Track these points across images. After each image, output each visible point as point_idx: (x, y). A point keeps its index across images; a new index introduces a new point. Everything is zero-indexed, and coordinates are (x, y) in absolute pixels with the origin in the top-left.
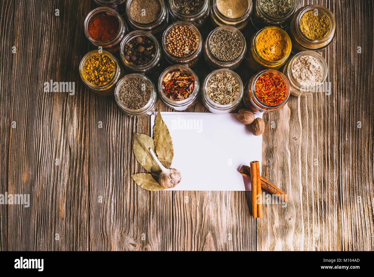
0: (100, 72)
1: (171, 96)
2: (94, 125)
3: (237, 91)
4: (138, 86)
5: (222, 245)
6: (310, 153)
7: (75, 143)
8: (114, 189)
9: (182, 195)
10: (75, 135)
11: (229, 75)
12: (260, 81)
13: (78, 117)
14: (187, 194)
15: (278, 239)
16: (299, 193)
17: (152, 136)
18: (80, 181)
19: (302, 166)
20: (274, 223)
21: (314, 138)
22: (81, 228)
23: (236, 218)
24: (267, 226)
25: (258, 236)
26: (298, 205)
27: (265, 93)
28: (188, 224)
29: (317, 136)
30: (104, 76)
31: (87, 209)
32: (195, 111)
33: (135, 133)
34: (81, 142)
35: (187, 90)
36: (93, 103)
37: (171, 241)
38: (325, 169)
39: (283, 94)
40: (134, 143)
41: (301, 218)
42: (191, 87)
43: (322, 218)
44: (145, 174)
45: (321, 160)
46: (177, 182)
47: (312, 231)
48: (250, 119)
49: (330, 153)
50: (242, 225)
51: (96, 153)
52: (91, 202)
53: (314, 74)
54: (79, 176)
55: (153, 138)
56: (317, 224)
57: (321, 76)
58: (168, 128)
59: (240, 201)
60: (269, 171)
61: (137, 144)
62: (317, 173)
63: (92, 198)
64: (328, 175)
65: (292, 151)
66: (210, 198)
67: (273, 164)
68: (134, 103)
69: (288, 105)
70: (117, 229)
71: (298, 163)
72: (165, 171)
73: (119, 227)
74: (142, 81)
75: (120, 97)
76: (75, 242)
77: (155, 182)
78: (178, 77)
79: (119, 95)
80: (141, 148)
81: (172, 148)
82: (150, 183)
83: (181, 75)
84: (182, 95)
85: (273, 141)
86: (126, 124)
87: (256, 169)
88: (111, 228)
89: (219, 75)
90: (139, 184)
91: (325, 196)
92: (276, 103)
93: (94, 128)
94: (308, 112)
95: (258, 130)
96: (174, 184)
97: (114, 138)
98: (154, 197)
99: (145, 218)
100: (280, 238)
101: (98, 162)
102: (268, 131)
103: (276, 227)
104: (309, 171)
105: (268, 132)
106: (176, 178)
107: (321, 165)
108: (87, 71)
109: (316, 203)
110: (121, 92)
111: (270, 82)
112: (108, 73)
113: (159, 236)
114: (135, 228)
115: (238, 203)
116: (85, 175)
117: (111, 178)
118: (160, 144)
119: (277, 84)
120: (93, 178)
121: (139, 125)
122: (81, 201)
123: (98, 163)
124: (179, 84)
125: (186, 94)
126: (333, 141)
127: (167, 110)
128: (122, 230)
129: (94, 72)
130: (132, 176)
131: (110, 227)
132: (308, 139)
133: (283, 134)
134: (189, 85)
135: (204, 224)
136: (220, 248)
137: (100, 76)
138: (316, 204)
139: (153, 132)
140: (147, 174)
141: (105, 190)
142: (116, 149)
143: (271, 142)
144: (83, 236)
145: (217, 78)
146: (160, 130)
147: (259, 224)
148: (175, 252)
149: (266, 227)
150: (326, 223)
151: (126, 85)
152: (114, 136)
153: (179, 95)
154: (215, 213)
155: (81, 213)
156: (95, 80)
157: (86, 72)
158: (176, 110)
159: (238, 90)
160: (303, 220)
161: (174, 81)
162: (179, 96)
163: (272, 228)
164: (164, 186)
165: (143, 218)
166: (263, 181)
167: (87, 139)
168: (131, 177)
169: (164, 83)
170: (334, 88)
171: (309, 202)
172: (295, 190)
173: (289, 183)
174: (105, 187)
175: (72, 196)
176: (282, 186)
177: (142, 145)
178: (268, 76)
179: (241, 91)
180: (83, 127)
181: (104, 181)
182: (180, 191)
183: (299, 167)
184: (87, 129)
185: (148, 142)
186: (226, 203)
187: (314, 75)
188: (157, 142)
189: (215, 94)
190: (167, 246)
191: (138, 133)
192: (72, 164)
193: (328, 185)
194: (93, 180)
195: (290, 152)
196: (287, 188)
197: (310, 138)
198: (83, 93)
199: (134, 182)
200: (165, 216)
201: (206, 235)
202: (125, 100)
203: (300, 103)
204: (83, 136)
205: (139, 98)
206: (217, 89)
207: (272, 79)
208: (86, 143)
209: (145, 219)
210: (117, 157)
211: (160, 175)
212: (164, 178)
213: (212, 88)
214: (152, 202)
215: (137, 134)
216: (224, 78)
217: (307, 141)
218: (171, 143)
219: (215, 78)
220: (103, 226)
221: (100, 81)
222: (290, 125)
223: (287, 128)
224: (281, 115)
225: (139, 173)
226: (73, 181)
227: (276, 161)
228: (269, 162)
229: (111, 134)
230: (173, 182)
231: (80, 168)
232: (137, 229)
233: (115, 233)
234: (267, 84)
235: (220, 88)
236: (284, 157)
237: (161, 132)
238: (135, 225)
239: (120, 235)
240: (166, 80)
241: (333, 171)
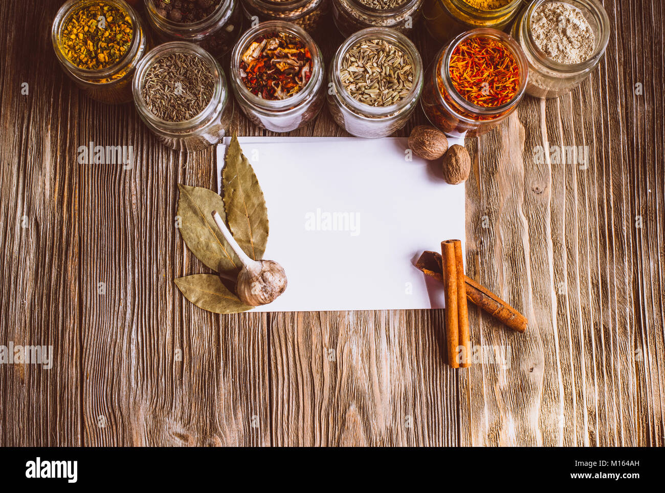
0: (100, 44)
1: (260, 93)
2: (90, 170)
3: (409, 81)
4: (186, 73)
5: (383, 432)
6: (570, 223)
7: (49, 212)
8: (136, 311)
9: (289, 321)
10: (48, 193)
11: (390, 47)
12: (461, 57)
13: (54, 152)
14: (301, 319)
15: (507, 415)
16: (550, 312)
17: (219, 192)
18: (61, 296)
19: (555, 252)
20: (496, 380)
21: (578, 189)
22: (63, 400)
23: (412, 370)
24: (483, 387)
25: (462, 409)
26: (549, 338)
27: (472, 82)
28: (305, 387)
29: (584, 186)
30: (108, 51)
31: (76, 359)
32: (315, 133)
33: (182, 186)
34: (62, 208)
35: (296, 78)
36: (87, 121)
37: (267, 427)
38: (606, 257)
39: (511, 84)
40: (179, 208)
41: (555, 366)
42: (305, 73)
43: (602, 366)
44: (204, 276)
45: (596, 237)
46: (278, 290)
47: (580, 395)
48: (439, 146)
49: (615, 222)
50: (425, 385)
51: (96, 232)
52: (86, 341)
53: (577, 44)
54: (57, 285)
55: (223, 195)
56: (591, 379)
57: (591, 50)
58: (255, 172)
59: (420, 331)
60: (482, 264)
61: (187, 209)
62: (587, 265)
63: (87, 333)
64: (612, 270)
65: (531, 219)
66: (352, 327)
67: (491, 249)
68: (178, 111)
69: (520, 119)
70: (144, 402)
71: (546, 246)
72: (250, 264)
73: (149, 397)
74: (194, 61)
75: (146, 97)
76: (51, 434)
77: (228, 295)
78: (275, 49)
79: (143, 93)
80: (195, 218)
81: (264, 217)
82: (218, 296)
83: (281, 45)
84: (285, 90)
85: (488, 198)
86: (162, 166)
87: (456, 256)
88: (132, 400)
89: (366, 46)
90: (193, 299)
91: (608, 316)
92: (497, 103)
93: (90, 176)
94: (564, 133)
95: (456, 170)
96: (271, 295)
97: (134, 198)
98: (226, 327)
99: (207, 376)
100: (510, 412)
101: (99, 252)
102: (477, 176)
103: (502, 388)
104: (570, 262)
105: (477, 178)
106: (275, 281)
107: (596, 248)
108: (70, 43)
109: (588, 332)
110: (147, 87)
111: (483, 58)
112: (118, 44)
113: (240, 415)
114: (186, 399)
115: (415, 338)
116: (71, 282)
117: (129, 287)
118: (237, 207)
119: (499, 63)
120: (89, 287)
121: (190, 168)
122: (62, 341)
123: (99, 254)
124: (278, 65)
125: (293, 87)
126: (621, 194)
127: (251, 133)
128: (157, 404)
129: (85, 43)
130: (176, 281)
131: (128, 397)
132: (566, 192)
133: (510, 181)
134: (301, 68)
135: (340, 385)
136: (378, 438)
137: (99, 52)
138: (587, 335)
139: (222, 182)
140: (209, 276)
141: (116, 313)
142: (140, 221)
143: (486, 199)
144: (68, 419)
145: (364, 53)
146: (237, 177)
147: (464, 383)
148: (277, 448)
149: (480, 389)
150: (611, 376)
151: (158, 70)
152: (135, 192)
153: (279, 90)
154: (365, 360)
155: (64, 368)
156: (88, 61)
157: (69, 46)
158: (272, 132)
159: (410, 78)
160: (559, 370)
161: (266, 59)
162: (279, 92)
163: (493, 391)
164: (249, 301)
165: (203, 375)
166: (471, 285)
167: (75, 201)
168: (173, 284)
169: (243, 65)
170: (619, 81)
171: (573, 331)
172: (541, 304)
173: (527, 290)
174: (116, 309)
175: (43, 329)
176: (512, 297)
177: (199, 211)
178: (477, 45)
179: (416, 81)
180: (65, 175)
181: (113, 293)
182: (284, 313)
183: (547, 254)
184: (75, 180)
185: (210, 204)
186: (388, 337)
187: (576, 47)
188: (232, 204)
189: (360, 88)
190: (257, 437)
191: (189, 185)
192: (42, 257)
193: (613, 292)
194: (89, 293)
195: (527, 221)
196: (524, 299)
197: (570, 190)
198: (65, 100)
199: (181, 294)
200: (252, 370)
201: (346, 410)
202: (157, 105)
203: (546, 112)
204: (66, 194)
205: (188, 101)
206: (363, 77)
207: (487, 51)
208: (73, 210)
209: (207, 379)
210: (143, 241)
211: (240, 275)
212: (249, 280)
213: (352, 73)
214: (221, 341)
215: (187, 186)
216: (378, 53)
217: (564, 196)
218: (262, 206)
219: (359, 52)
220: (113, 396)
221: (98, 62)
222: (524, 161)
223: (519, 168)
224: (505, 141)
225: (191, 274)
226: (44, 297)
227: (498, 241)
228: (481, 243)
229: (127, 188)
230: (269, 289)
231: (59, 267)
232: (189, 401)
233: (141, 410)
234: (475, 62)
235: (371, 73)
236: (514, 232)
237: (240, 182)
238: (184, 392)
239: (152, 416)
240: (247, 58)
241: (623, 260)
